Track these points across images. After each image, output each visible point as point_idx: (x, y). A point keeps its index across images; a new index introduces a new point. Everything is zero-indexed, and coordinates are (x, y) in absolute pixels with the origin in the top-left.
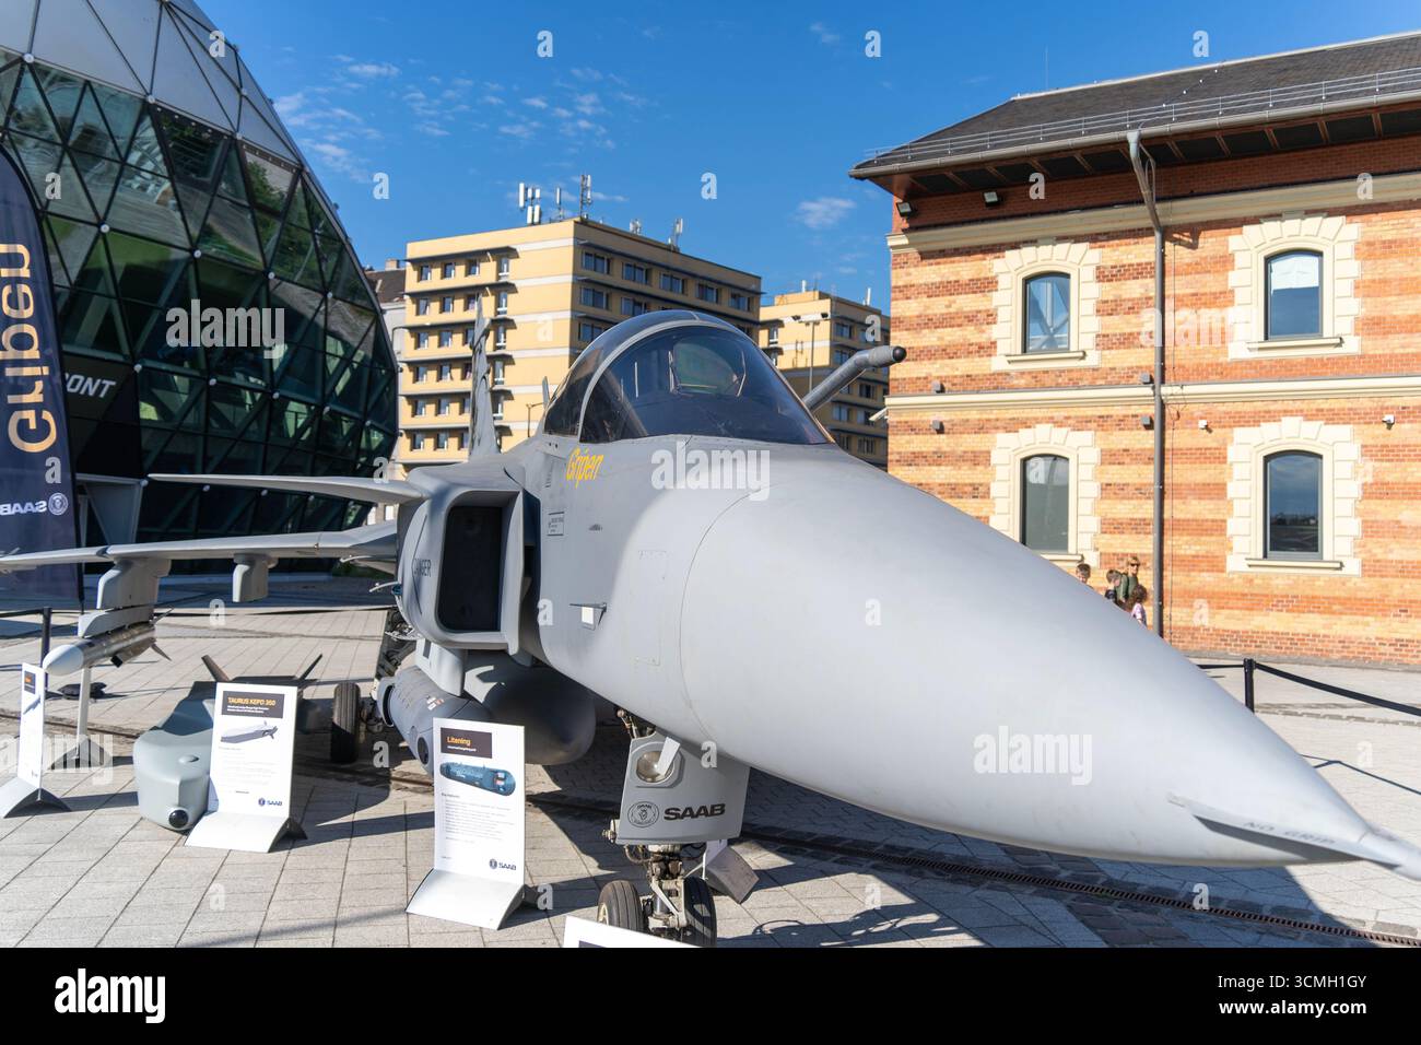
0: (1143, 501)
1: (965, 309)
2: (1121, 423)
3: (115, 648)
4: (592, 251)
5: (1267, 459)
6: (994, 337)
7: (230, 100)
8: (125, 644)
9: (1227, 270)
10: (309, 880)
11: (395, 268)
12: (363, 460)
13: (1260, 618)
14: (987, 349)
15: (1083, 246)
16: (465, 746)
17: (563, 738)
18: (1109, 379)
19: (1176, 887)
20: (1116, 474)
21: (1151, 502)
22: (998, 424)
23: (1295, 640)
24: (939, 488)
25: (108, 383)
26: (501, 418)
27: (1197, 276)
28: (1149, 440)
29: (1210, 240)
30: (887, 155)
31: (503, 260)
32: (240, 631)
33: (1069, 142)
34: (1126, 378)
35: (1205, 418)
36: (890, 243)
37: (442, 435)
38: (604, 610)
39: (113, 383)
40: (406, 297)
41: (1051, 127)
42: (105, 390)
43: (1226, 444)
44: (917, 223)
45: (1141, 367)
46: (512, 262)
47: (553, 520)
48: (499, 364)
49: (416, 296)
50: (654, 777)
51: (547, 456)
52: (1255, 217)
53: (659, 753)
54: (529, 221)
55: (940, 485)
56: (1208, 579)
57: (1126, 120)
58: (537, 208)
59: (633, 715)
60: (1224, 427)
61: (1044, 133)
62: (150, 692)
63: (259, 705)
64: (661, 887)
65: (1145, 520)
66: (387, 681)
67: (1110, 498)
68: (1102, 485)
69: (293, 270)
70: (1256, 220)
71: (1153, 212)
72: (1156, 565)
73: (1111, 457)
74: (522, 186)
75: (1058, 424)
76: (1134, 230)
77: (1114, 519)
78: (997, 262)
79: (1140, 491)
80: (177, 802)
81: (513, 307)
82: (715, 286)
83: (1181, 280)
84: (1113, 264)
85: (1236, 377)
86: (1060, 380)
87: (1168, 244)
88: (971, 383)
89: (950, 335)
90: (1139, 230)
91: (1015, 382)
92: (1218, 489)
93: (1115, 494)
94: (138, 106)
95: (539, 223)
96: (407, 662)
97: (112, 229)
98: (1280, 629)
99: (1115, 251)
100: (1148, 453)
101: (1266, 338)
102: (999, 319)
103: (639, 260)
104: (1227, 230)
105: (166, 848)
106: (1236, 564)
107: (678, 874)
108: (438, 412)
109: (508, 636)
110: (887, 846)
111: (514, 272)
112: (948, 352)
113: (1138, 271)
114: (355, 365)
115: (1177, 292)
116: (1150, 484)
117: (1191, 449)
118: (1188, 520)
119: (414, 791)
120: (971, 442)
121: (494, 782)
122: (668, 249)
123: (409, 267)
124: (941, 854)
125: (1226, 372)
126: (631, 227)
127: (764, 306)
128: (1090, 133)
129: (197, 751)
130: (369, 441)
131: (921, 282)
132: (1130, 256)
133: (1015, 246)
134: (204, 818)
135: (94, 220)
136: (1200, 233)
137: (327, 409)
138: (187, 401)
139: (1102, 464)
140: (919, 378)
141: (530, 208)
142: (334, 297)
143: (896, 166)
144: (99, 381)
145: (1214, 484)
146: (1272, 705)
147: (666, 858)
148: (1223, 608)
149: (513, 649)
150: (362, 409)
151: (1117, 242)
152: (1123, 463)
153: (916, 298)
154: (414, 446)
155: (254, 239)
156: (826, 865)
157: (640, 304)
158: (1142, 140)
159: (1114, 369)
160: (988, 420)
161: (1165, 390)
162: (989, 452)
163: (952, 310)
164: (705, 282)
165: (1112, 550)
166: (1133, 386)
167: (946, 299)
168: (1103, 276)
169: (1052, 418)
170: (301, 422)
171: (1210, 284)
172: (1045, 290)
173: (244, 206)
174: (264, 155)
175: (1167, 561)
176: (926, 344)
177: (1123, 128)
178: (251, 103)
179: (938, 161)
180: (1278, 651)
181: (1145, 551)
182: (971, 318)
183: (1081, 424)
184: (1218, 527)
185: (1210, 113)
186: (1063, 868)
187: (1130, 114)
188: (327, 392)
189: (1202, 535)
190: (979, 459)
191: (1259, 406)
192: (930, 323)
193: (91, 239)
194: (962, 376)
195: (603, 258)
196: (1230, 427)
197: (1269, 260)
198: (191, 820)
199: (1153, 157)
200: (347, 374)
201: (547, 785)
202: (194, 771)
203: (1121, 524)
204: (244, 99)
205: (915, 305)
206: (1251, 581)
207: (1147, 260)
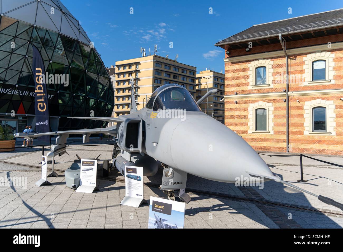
0: (284, 119)
1: (242, 75)
2: (278, 101)
3: (59, 152)
4: (157, 62)
5: (313, 109)
6: (249, 82)
7: (77, 32)
8: (61, 152)
9: (303, 65)
10: (101, 198)
11: (113, 68)
12: (107, 111)
13: (312, 145)
14: (247, 84)
15: (269, 60)
16: (131, 171)
17: (151, 170)
18: (276, 91)
19: (280, 202)
20: (278, 113)
21: (286, 119)
22: (250, 101)
23: (320, 150)
24: (236, 116)
25: (52, 96)
26: (137, 101)
27: (296, 67)
28: (285, 105)
29: (299, 58)
30: (223, 41)
31: (137, 65)
32: (82, 150)
33: (265, 37)
34: (280, 91)
35: (298, 99)
36: (224, 61)
37: (124, 105)
38: (158, 143)
39: (53, 96)
40: (115, 74)
41: (261, 33)
42: (52, 97)
43: (303, 105)
44: (230, 56)
45: (283, 88)
46: (139, 65)
47: (148, 126)
48: (136, 89)
49: (118, 74)
50: (168, 176)
51: (147, 113)
52: (310, 52)
53: (169, 171)
54: (143, 56)
55: (237, 115)
56: (299, 137)
57: (278, 31)
58: (145, 53)
59: (164, 164)
60: (303, 101)
61: (259, 35)
62: (65, 162)
63: (90, 164)
64: (170, 198)
65: (284, 123)
66: (115, 159)
67: (276, 118)
68: (274, 115)
69: (91, 69)
70: (310, 53)
71: (285, 52)
72: (287, 133)
73: (276, 109)
74: (141, 48)
75: (264, 101)
76: (281, 56)
77: (277, 123)
78: (249, 64)
79: (283, 116)
80: (74, 183)
81: (139, 76)
82: (186, 70)
83: (292, 68)
84: (276, 64)
85: (305, 90)
86: (264, 91)
87: (289, 59)
88: (243, 92)
89: (238, 81)
90: (282, 56)
91: (254, 92)
92: (302, 116)
93: (277, 117)
94: (58, 35)
95: (145, 56)
96: (118, 155)
97: (52, 62)
98: (317, 148)
99: (276, 61)
100: (285, 108)
101: (313, 81)
102: (250, 77)
103: (168, 64)
104: (303, 56)
105: (72, 192)
106: (306, 133)
107: (174, 196)
108: (123, 100)
109: (140, 149)
110: (219, 193)
111: (140, 68)
112: (238, 85)
113: (282, 66)
114: (105, 90)
115: (291, 70)
116: (286, 115)
117: (295, 107)
118: (295, 123)
119: (121, 182)
120: (244, 106)
121: (137, 179)
122: (175, 61)
123: (116, 67)
124: (231, 195)
125: (303, 89)
126: (166, 57)
127: (197, 74)
128: (270, 34)
129: (77, 173)
130: (108, 107)
131: (232, 69)
132: (280, 62)
133: (253, 60)
134: (79, 186)
135: (49, 60)
136: (297, 57)
137: (99, 100)
138: (68, 99)
139: (274, 110)
140: (231, 91)
141: (143, 53)
142: (100, 75)
143: (225, 43)
144: (50, 95)
145: (301, 115)
146: (311, 165)
147: (171, 193)
148: (303, 143)
149: (141, 152)
150: (106, 100)
151: (277, 59)
152: (279, 110)
153: (231, 73)
154: (118, 108)
155: (82, 63)
156: (206, 197)
157: (168, 74)
158: (282, 36)
159: (277, 88)
160: (248, 101)
161: (289, 93)
162: (248, 108)
163: (239, 75)
164: (183, 69)
165: (277, 130)
166: (281, 92)
167: (237, 73)
168: (274, 67)
169: (262, 100)
170: (93, 103)
171: (299, 68)
172: (261, 70)
173: (80, 56)
174: (85, 44)
175: (290, 132)
176: (233, 83)
177: (278, 33)
178: (82, 33)
179: (235, 42)
180: (316, 153)
181: (284, 130)
182: (243, 77)
183: (269, 101)
184: (302, 125)
185: (298, 29)
186: (256, 198)
187: (279, 30)
188: (99, 96)
189: (298, 126)
190: (246, 109)
191: (311, 96)
192: (234, 78)
193: (48, 64)
194: (241, 91)
195: (160, 64)
196: (304, 101)
197: (313, 62)
198: (77, 187)
199: (285, 39)
200: (103, 92)
201: (148, 181)
202: (77, 177)
203: (279, 124)
204: (80, 32)
205: (230, 74)
206: (310, 137)
207: (284, 63)
